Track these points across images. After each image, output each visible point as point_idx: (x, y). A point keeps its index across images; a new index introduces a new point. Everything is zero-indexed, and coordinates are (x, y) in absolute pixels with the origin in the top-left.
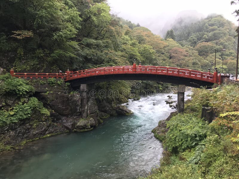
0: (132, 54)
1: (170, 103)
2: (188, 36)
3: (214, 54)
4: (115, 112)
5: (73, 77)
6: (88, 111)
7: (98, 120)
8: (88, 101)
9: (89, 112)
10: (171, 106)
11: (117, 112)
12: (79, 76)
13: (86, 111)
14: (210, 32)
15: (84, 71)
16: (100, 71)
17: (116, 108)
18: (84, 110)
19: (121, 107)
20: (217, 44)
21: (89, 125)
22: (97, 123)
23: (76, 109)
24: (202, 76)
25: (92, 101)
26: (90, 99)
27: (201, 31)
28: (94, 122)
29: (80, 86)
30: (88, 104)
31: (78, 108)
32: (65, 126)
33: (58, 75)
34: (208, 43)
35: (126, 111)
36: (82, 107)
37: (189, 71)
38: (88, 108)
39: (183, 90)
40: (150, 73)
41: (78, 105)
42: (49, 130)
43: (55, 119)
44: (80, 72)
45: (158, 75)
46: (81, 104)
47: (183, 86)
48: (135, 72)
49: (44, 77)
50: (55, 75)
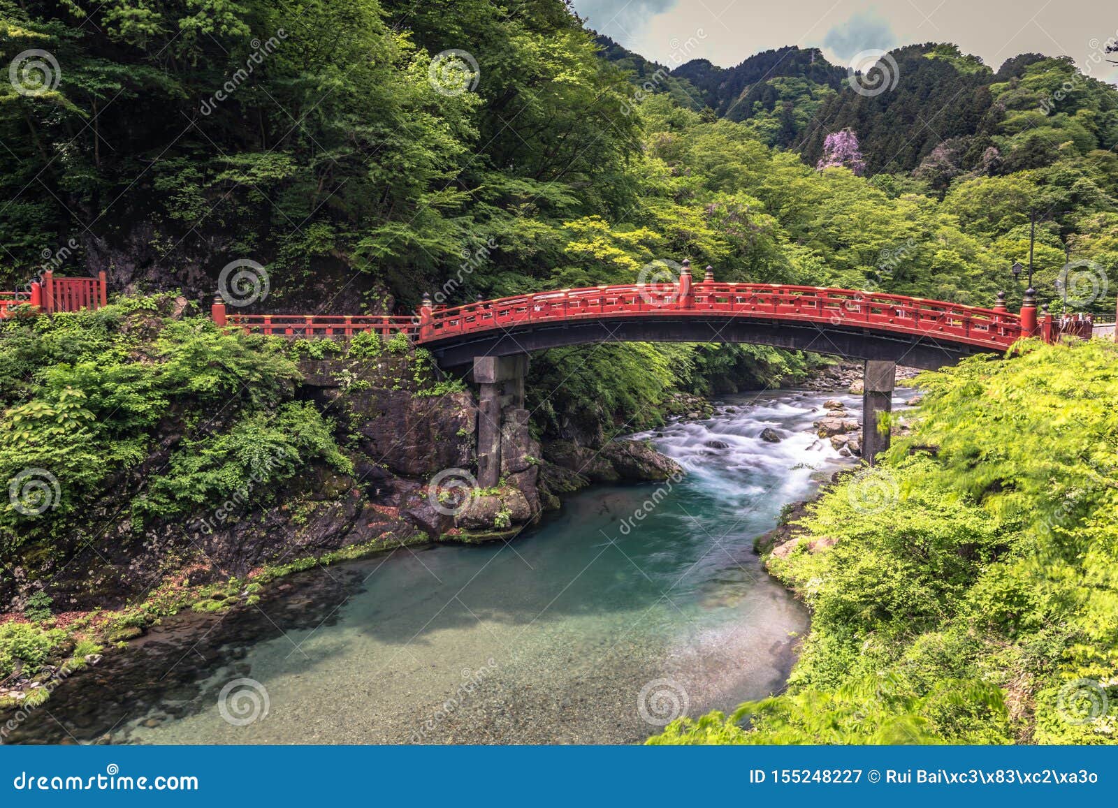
0: (679, 232)
1: (831, 433)
2: (918, 153)
3: (1029, 225)
4: (609, 465)
5: (446, 328)
6: (503, 463)
7: (543, 499)
8: (502, 422)
9: (507, 464)
10: (838, 446)
11: (617, 465)
12: (467, 328)
13: (492, 461)
14: (1011, 134)
15: (486, 307)
16: (549, 304)
17: (613, 451)
18: (486, 457)
19: (632, 447)
20: (1042, 182)
21: (502, 517)
22: (535, 509)
23: (458, 454)
24: (968, 323)
25: (518, 425)
26: (511, 415)
27: (972, 131)
28: (525, 505)
29: (472, 364)
30: (502, 435)
31: (464, 449)
32: (413, 517)
33: (390, 321)
34: (1003, 182)
35: (651, 464)
36: (480, 444)
37: (911, 304)
38: (503, 452)
39: (884, 383)
40: (751, 312)
41: (462, 439)
42: (355, 532)
43: (378, 491)
44: (471, 309)
45: (781, 321)
46: (476, 432)
47: (885, 367)
48: (689, 308)
49: (336, 331)
50: (376, 321)
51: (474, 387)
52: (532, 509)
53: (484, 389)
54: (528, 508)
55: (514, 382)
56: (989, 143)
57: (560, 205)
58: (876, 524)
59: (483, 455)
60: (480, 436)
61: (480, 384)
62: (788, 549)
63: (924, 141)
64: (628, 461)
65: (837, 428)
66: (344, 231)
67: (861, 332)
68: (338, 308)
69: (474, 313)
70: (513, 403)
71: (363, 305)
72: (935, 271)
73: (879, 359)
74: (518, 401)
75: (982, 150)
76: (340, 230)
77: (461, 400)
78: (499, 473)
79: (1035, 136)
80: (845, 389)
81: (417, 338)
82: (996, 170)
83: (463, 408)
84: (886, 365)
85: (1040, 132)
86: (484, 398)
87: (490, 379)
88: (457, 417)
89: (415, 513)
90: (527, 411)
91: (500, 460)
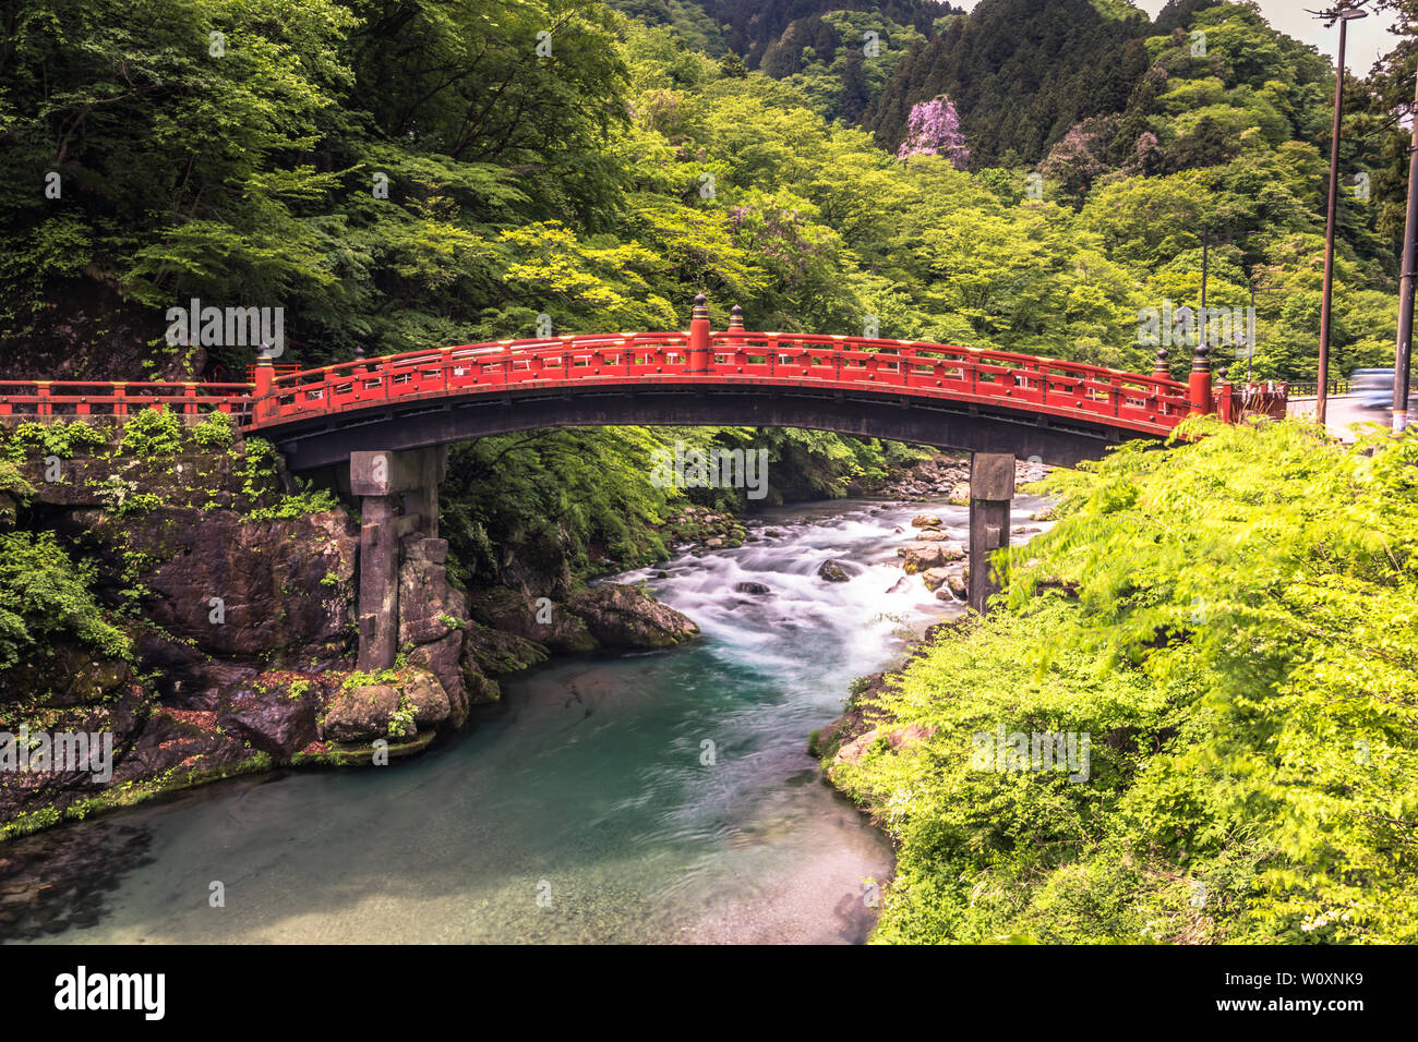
0: (689, 250)
1: (923, 565)
2: (1045, 137)
3: (1200, 251)
4: (581, 624)
5: (300, 403)
6: (403, 628)
7: (470, 684)
8: (400, 561)
9: (410, 630)
10: (935, 584)
11: (594, 626)
12: (337, 405)
13: (384, 625)
14: (1175, 114)
15: (371, 368)
16: (479, 365)
17: (587, 603)
18: (373, 619)
19: (617, 595)
20: (1217, 186)
21: (401, 718)
22: (458, 703)
23: (323, 617)
24: (1118, 396)
25: (427, 563)
26: (415, 548)
27: (1121, 107)
28: (441, 698)
29: (347, 463)
30: (400, 583)
31: (335, 607)
32: (243, 727)
33: (199, 391)
34: (1166, 186)
35: (649, 622)
36: (363, 599)
37: (1036, 367)
38: (402, 609)
39: (999, 487)
40: (801, 378)
41: (332, 590)
42: (135, 759)
43: (178, 684)
44: (346, 372)
45: (847, 393)
46: (356, 578)
47: (1000, 463)
48: (705, 371)
49: (97, 408)
50: (173, 391)
51: (352, 503)
52: (452, 703)
53: (367, 506)
54: (446, 702)
55: (420, 493)
56: (1145, 127)
57: (495, 202)
58: (990, 703)
59: (368, 616)
60: (363, 584)
61: (361, 498)
62: (861, 748)
63: (1054, 120)
64: (612, 617)
65: (931, 556)
66: (108, 235)
67: (967, 410)
68: (100, 368)
69: (350, 378)
70: (419, 529)
71: (147, 363)
72: (1071, 318)
73: (991, 451)
74: (428, 526)
75: (1135, 136)
76: (100, 232)
77: (329, 525)
78: (396, 647)
79: (1207, 118)
80: (943, 498)
81: (248, 420)
82: (1156, 166)
83: (332, 539)
84: (1003, 459)
85: (1217, 112)
86: (369, 521)
87: (379, 489)
88: (321, 554)
89: (247, 721)
90: (443, 541)
91: (398, 623)
